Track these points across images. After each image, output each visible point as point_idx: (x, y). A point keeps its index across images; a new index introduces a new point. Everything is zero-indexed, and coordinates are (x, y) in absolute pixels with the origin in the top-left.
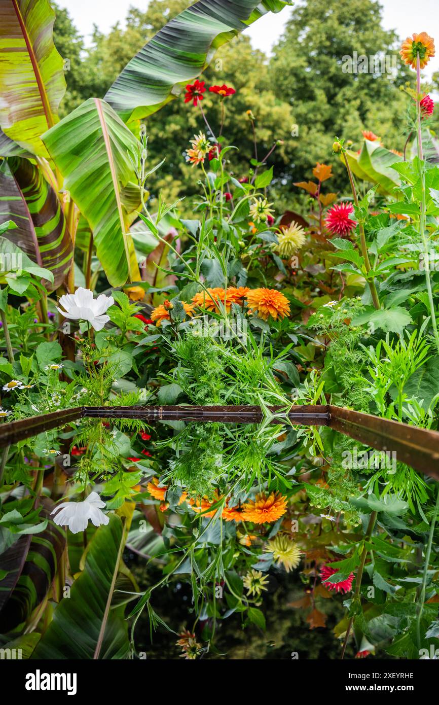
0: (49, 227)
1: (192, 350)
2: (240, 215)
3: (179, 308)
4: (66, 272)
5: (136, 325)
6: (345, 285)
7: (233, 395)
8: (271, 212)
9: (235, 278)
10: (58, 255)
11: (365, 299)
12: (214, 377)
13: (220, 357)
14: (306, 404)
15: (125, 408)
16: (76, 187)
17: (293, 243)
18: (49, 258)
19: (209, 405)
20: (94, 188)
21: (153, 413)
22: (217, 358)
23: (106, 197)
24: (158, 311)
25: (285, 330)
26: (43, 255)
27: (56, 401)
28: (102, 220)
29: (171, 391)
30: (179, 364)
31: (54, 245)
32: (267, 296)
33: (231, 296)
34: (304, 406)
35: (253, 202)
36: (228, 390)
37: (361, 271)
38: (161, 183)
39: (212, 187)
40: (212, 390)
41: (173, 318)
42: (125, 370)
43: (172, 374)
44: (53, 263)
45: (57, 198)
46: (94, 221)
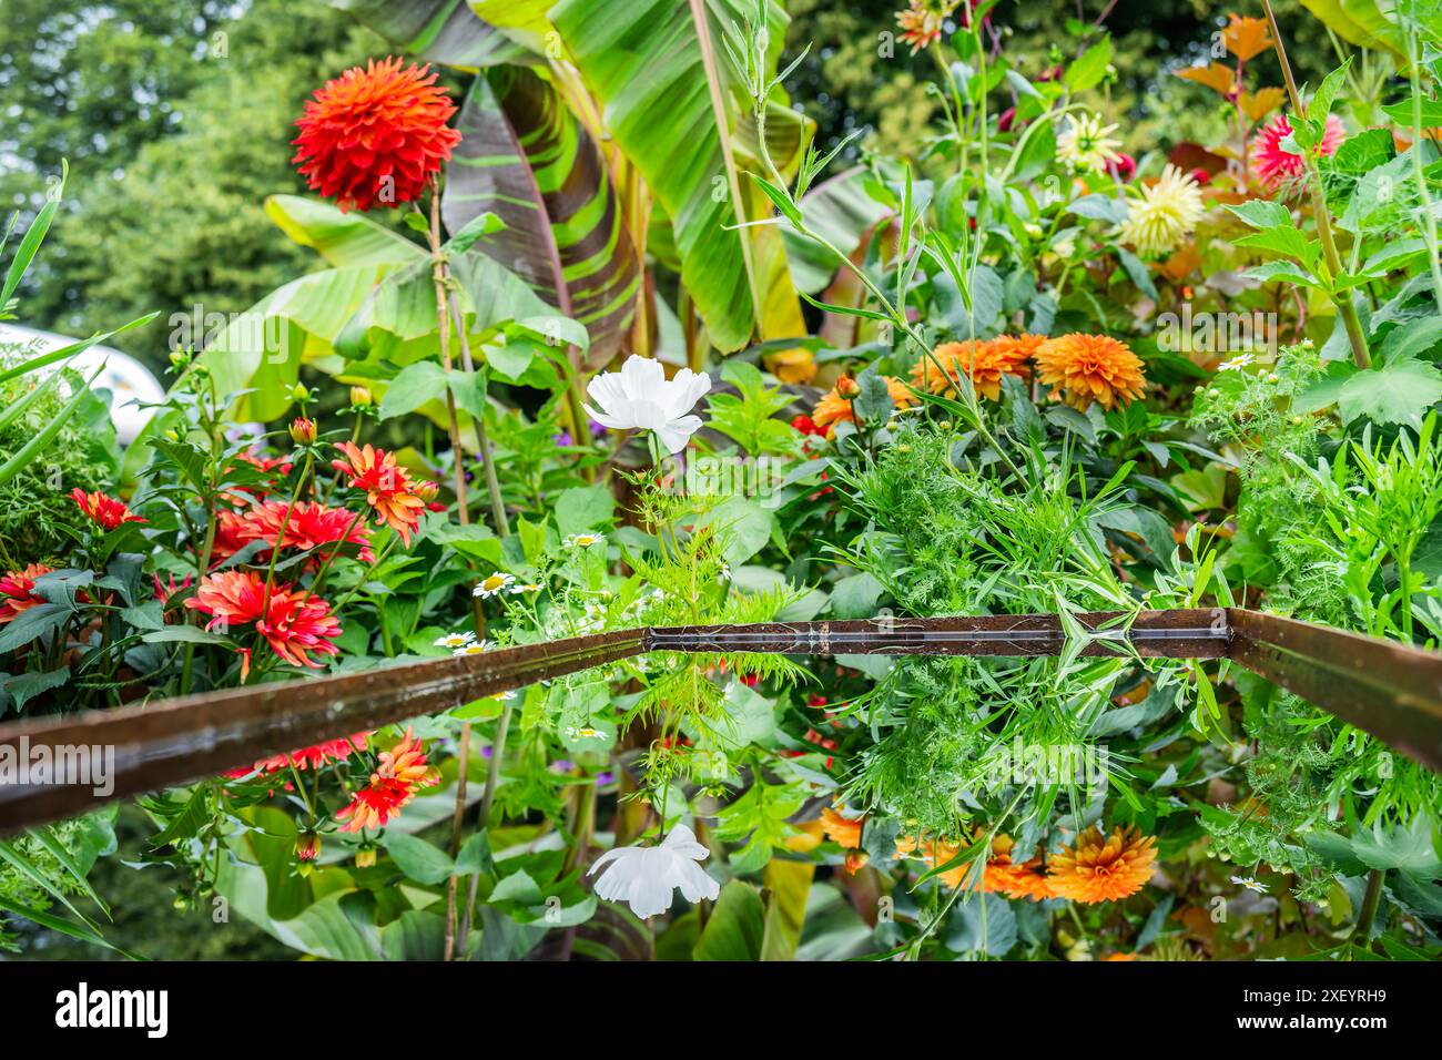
0: (583, 222)
1: (897, 491)
2: (1033, 158)
3: (878, 394)
4: (624, 324)
5: (781, 439)
6: (1306, 314)
7: (995, 592)
8: (1111, 148)
9: (1021, 314)
10: (607, 286)
11: (1337, 346)
12: (950, 550)
13: (968, 504)
14: (1174, 605)
15: (743, 629)
16: (630, 126)
17: (1170, 220)
18: (585, 294)
19: (938, 615)
20: (673, 124)
21: (807, 638)
22: (958, 505)
23: (699, 143)
24: (828, 404)
25: (1139, 432)
26: (573, 288)
27: (595, 618)
28: (692, 196)
29: (857, 590)
30: (871, 525)
31: (597, 262)
32: (1084, 352)
33: (1000, 357)
34: (1169, 612)
35: (1063, 125)
36: (983, 579)
37: (1319, 278)
38: (884, 94)
39: (962, 97)
40: (947, 581)
41: (860, 414)
42: (755, 545)
43: (854, 547)
44: (597, 304)
45: (600, 153)
46: (675, 201)
